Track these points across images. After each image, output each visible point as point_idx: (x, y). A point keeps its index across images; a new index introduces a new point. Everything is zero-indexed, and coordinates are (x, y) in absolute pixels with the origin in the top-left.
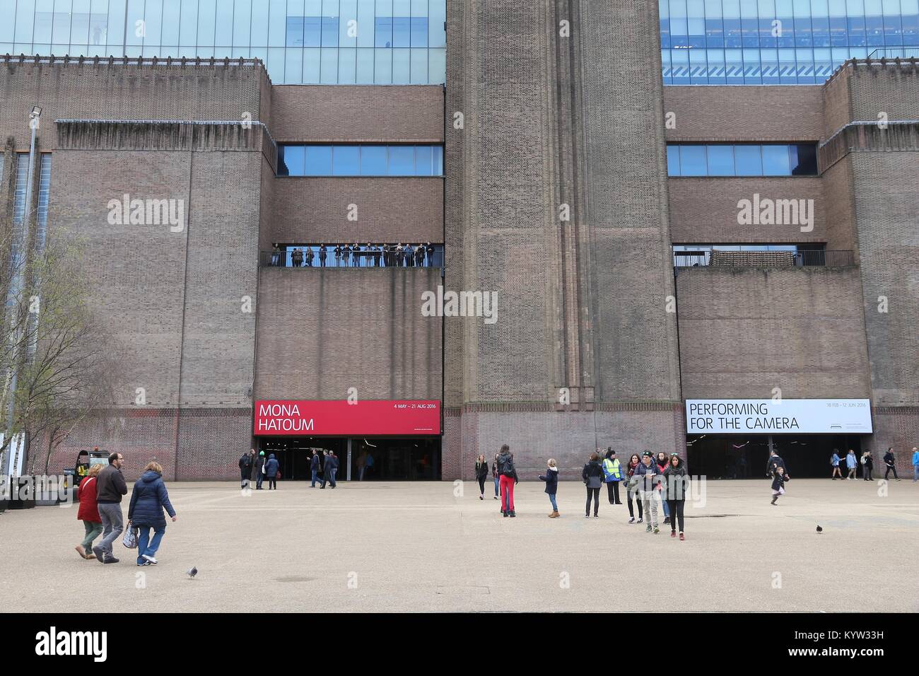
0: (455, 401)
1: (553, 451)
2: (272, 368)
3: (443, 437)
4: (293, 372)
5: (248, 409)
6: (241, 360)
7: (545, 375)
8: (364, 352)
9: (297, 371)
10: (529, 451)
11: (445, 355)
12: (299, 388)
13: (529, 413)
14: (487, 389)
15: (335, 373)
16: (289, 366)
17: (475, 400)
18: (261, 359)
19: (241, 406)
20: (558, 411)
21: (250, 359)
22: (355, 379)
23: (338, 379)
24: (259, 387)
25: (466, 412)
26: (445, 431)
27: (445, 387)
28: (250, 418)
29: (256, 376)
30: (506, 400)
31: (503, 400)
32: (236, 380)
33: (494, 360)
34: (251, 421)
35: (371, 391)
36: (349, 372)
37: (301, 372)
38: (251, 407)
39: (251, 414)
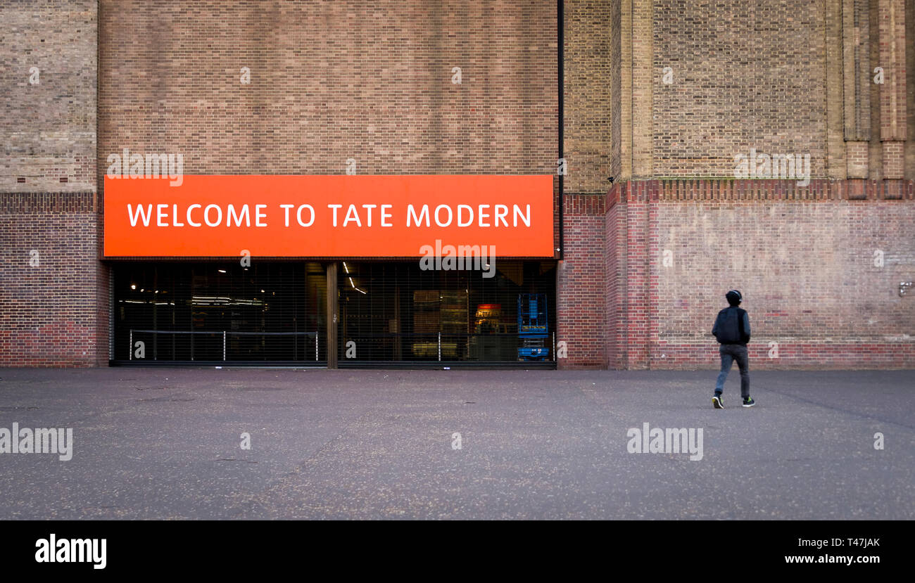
0: (589, 176)
1: (838, 297)
2: (142, 96)
3: (563, 265)
4: (192, 105)
5: (87, 195)
6: (65, 76)
7: (820, 110)
8: (366, 57)
9: (201, 103)
10: (778, 297)
11: (566, 65)
12: (209, 144)
13: (782, 205)
14: (676, 146)
15: (295, 108)
16: (182, 92)
17: (648, 172)
18: (114, 73)
19: (71, 187)
20: (853, 199)
21: (86, 73)
22: (347, 123)
23: (304, 122)
24: (112, 141)
25: (625, 200)
26: (568, 249)
27: (565, 142)
28: (91, 216)
29: (102, 115)
30: (723, 171)
31: (717, 171)
32: (56, 124)
33: (693, 75)
34: (94, 225)
35: (382, 152)
36: (331, 105)
37: (212, 105)
38: (94, 189)
39: (95, 207)
